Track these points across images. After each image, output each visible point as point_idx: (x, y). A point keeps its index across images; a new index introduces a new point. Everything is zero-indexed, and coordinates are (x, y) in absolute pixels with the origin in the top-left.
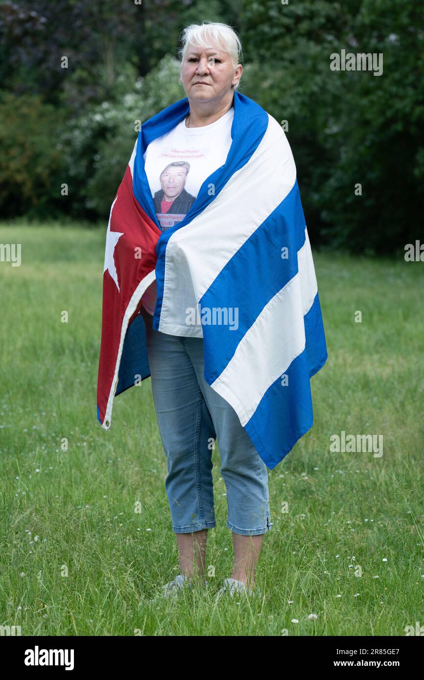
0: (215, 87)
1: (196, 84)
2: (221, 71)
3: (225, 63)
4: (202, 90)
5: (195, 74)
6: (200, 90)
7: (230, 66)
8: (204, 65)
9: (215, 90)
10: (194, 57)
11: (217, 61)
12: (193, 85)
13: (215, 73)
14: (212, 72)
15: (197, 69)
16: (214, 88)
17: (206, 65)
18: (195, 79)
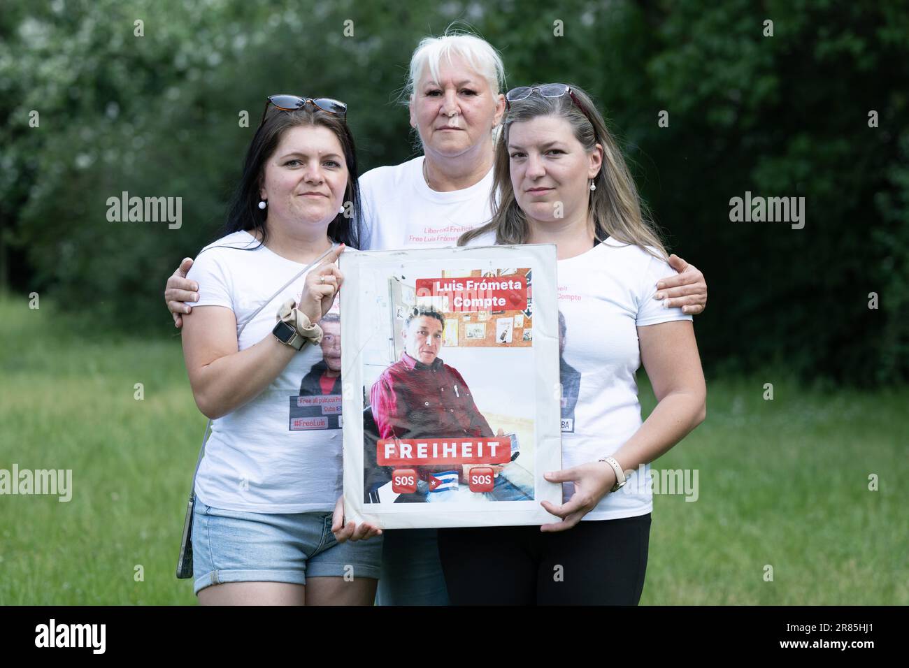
0: (470, 133)
1: (441, 129)
2: (478, 107)
3: (482, 95)
4: (451, 139)
5: (438, 114)
6: (448, 139)
7: (490, 99)
8: (452, 100)
9: (470, 138)
10: (434, 88)
11: (470, 93)
12: (436, 130)
13: (468, 111)
14: (465, 111)
15: (441, 107)
16: (468, 134)
17: (455, 100)
18: (440, 122)
